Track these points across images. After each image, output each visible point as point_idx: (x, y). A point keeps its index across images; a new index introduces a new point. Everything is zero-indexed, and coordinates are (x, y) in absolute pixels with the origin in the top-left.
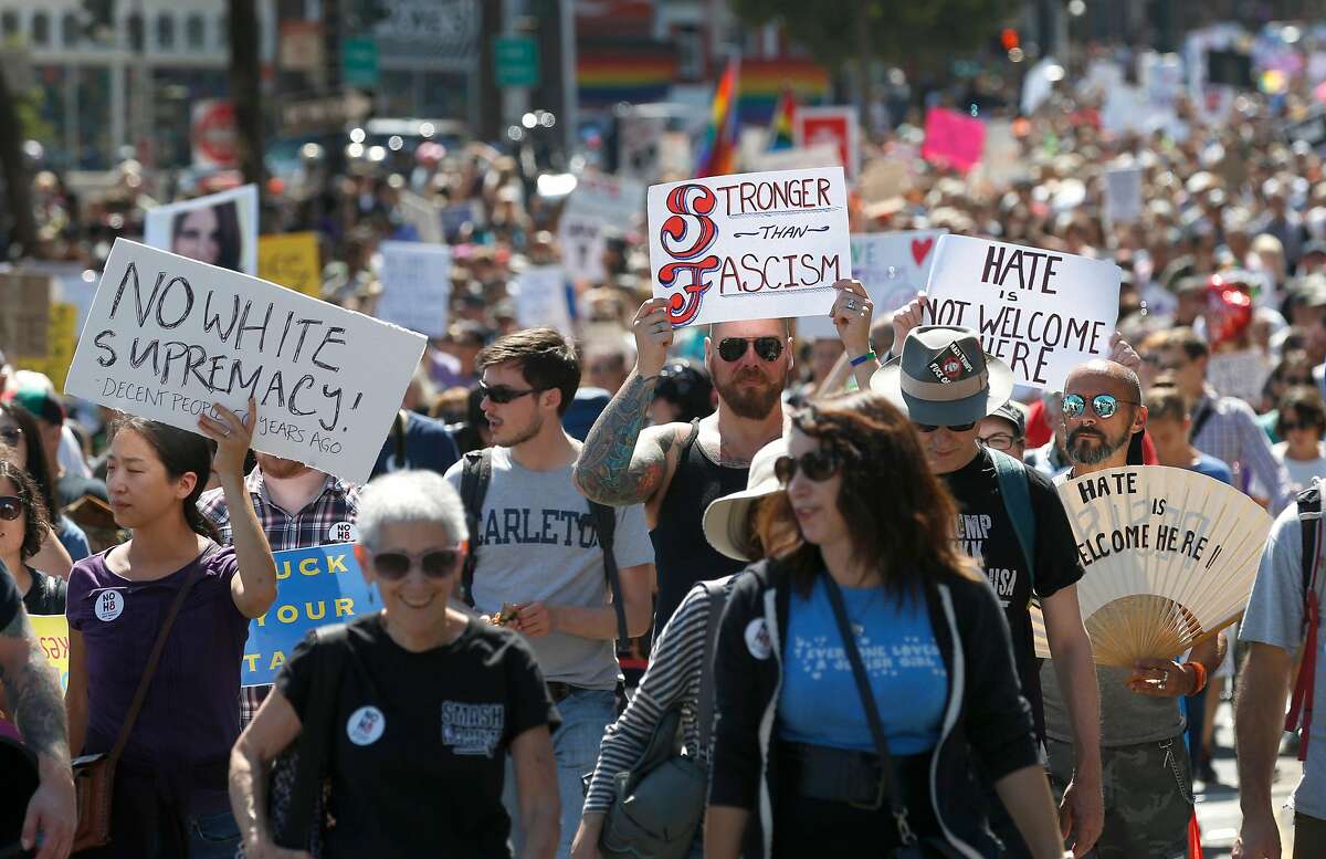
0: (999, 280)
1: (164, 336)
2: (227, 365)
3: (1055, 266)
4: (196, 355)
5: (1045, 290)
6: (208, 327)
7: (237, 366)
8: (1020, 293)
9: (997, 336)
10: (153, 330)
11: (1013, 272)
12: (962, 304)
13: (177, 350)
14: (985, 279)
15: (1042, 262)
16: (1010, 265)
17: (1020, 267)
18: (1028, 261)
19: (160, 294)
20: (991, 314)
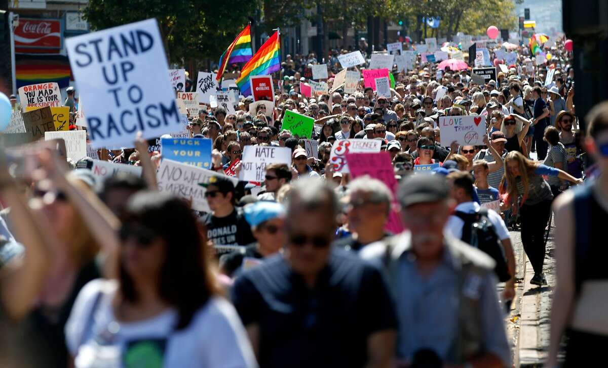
0: (260, 156)
1: (174, 183)
2: (189, 189)
3: (273, 151)
4: (182, 187)
5: (272, 157)
6: (185, 180)
7: (191, 189)
8: (265, 158)
9: (261, 170)
10: (171, 181)
11: (263, 154)
12: (251, 163)
13: (177, 186)
14: (256, 155)
15: (270, 151)
16: (262, 152)
17: (265, 152)
18: (266, 150)
19: (173, 173)
20: (259, 165)
